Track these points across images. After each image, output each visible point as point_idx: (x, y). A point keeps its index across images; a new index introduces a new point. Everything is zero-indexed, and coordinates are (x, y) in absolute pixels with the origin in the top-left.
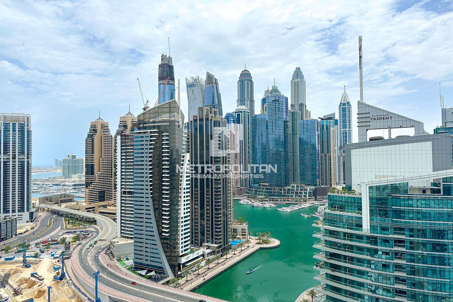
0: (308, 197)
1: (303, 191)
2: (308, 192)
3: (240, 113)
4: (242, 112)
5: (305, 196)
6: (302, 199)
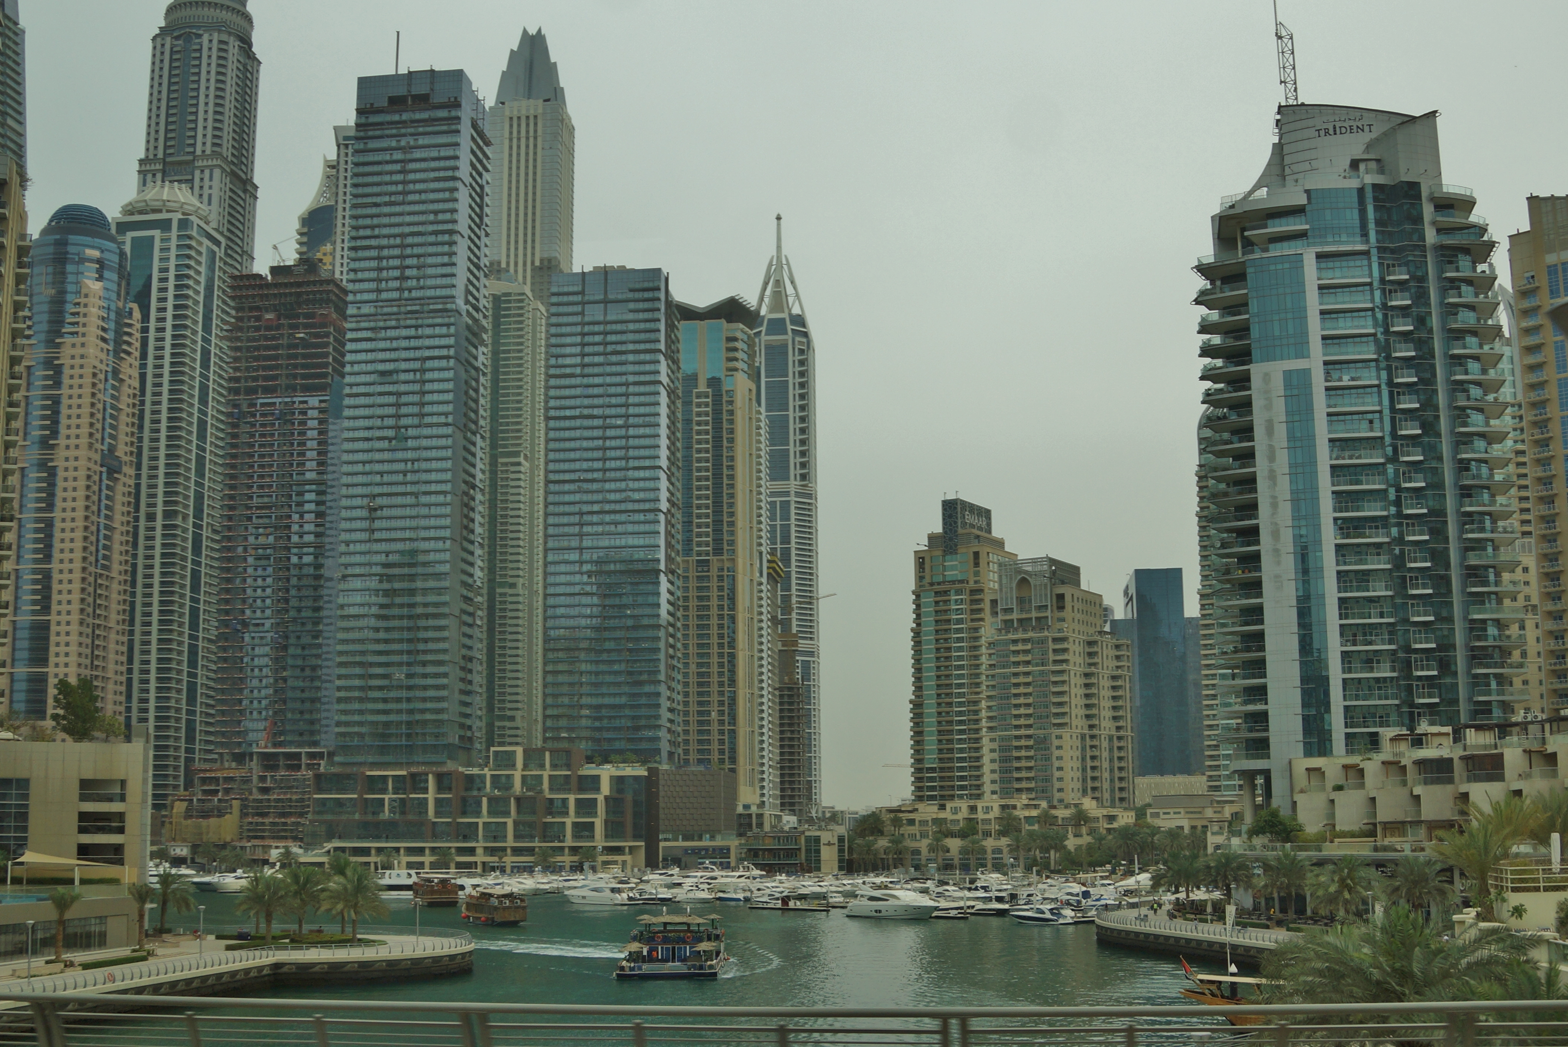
0: (599, 841)
1: (568, 789)
2: (600, 798)
3: (157, 233)
4: (165, 225)
5: (584, 830)
6: (561, 851)
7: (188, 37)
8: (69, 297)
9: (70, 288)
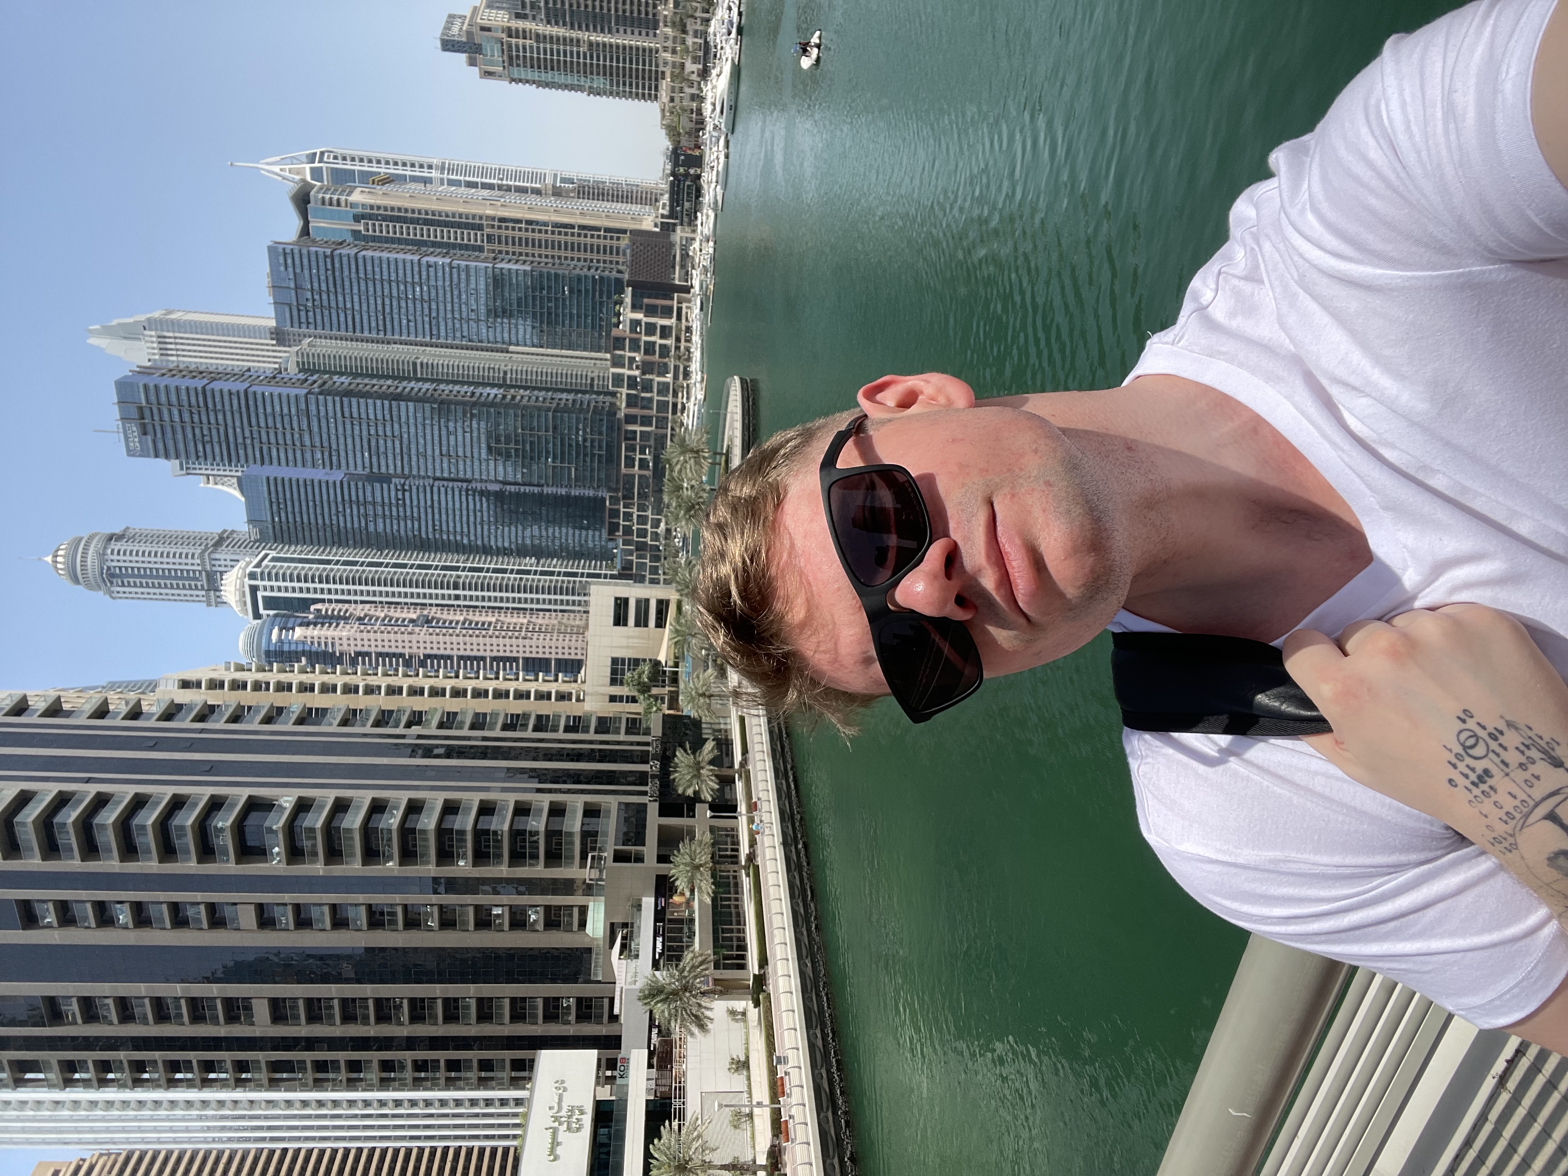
0: (672, 322)
1: (639, 340)
2: (646, 320)
3: (260, 594)
4: (254, 590)
5: (665, 332)
6: (677, 348)
7: (111, 576)
8: (307, 648)
9: (300, 648)
